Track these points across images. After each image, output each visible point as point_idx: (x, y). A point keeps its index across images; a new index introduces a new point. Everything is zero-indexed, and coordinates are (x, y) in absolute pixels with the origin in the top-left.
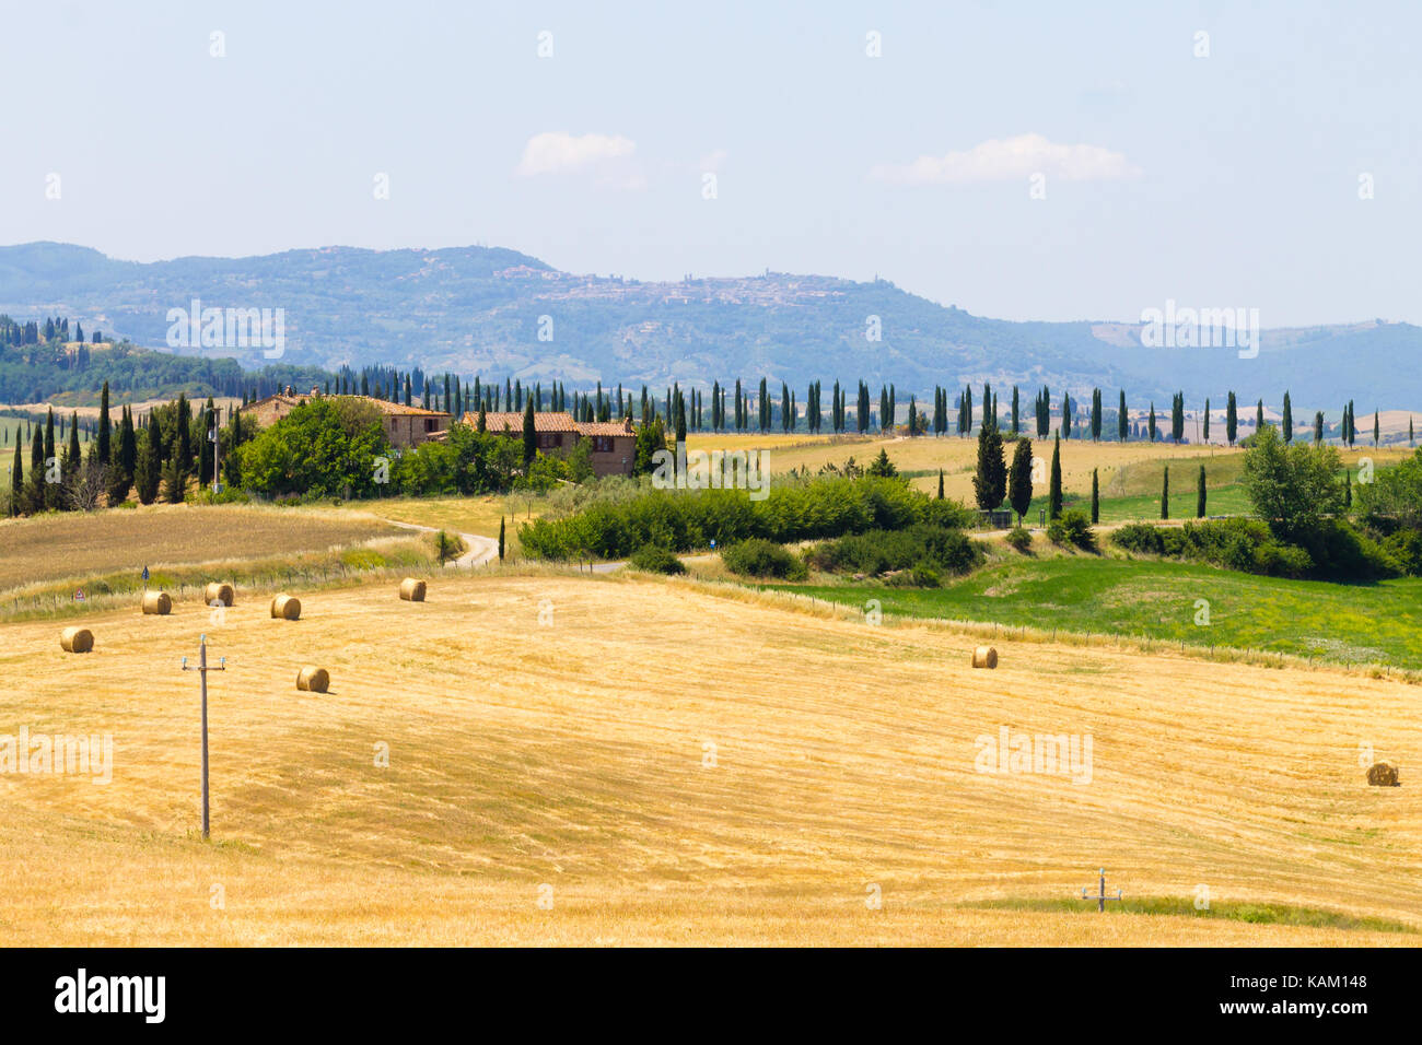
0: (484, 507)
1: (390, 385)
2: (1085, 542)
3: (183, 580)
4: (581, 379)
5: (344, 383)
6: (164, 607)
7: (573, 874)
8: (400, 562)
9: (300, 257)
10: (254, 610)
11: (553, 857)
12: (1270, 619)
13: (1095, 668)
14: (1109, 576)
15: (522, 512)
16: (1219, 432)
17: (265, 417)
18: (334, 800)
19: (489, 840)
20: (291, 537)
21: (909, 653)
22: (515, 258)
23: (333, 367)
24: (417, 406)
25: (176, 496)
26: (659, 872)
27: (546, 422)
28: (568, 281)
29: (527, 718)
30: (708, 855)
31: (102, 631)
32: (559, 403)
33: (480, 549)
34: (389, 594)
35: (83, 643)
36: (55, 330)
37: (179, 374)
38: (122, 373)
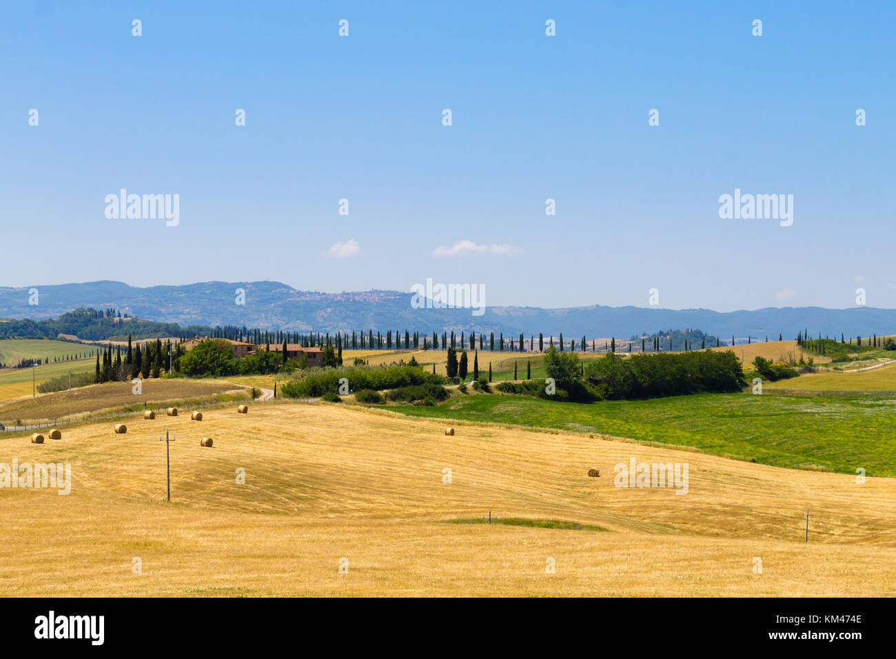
0: (269, 379)
1: (232, 333)
2: (487, 389)
3: (159, 406)
4: (304, 329)
5: (218, 333)
6: (152, 417)
7: (300, 512)
8: (238, 399)
9: (200, 286)
10: (185, 418)
11: (293, 505)
12: (553, 416)
13: (490, 435)
14: (496, 401)
15: (283, 381)
16: (536, 347)
17: (189, 346)
18: (215, 485)
19: (270, 499)
20: (198, 391)
21: (422, 430)
22: (279, 285)
23: (213, 326)
24: (244, 342)
25: (156, 375)
26: (332, 511)
27: (291, 347)
28: (300, 294)
29: (285, 455)
30: (350, 504)
31: (130, 426)
32: (296, 339)
33: (267, 394)
34: (234, 411)
35: (123, 430)
36: (110, 313)
37: (156, 329)
38: (135, 329)
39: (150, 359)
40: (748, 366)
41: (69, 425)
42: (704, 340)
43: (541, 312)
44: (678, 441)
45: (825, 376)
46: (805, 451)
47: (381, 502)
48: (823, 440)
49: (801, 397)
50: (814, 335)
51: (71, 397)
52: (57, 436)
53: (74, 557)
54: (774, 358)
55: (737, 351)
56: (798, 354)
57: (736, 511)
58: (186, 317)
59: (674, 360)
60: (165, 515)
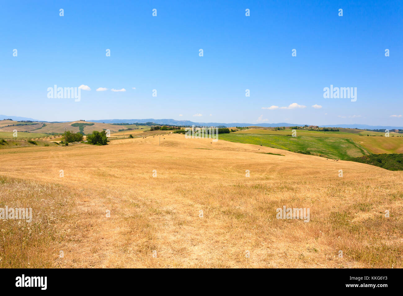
0: (172, 131)
1: (167, 125)
3: (158, 134)
4: (176, 125)
5: (165, 125)
7: (176, 147)
8: (168, 133)
9: (163, 119)
10: (161, 135)
11: (175, 146)
15: (173, 131)
18: (165, 144)
19: (172, 146)
20: (163, 132)
22: (172, 119)
24: (168, 126)
25: (158, 130)
26: (179, 147)
27: (174, 127)
28: (175, 121)
29: (174, 140)
30: (182, 146)
32: (175, 126)
33: (171, 133)
35: (154, 137)
36: (152, 123)
37: (158, 124)
38: (155, 125)
39: (157, 128)
40: (230, 130)
41: (147, 136)
42: (225, 127)
43: (205, 123)
44: (221, 139)
45: (240, 131)
46: (237, 141)
47: (186, 146)
48: (239, 139)
49: (237, 134)
50: (238, 127)
51: (147, 133)
52: (146, 137)
53: (150, 152)
54: (233, 129)
55: (229, 128)
56: (236, 129)
57: (229, 148)
58: (161, 123)
59: (221, 129)
60: (161, 147)
